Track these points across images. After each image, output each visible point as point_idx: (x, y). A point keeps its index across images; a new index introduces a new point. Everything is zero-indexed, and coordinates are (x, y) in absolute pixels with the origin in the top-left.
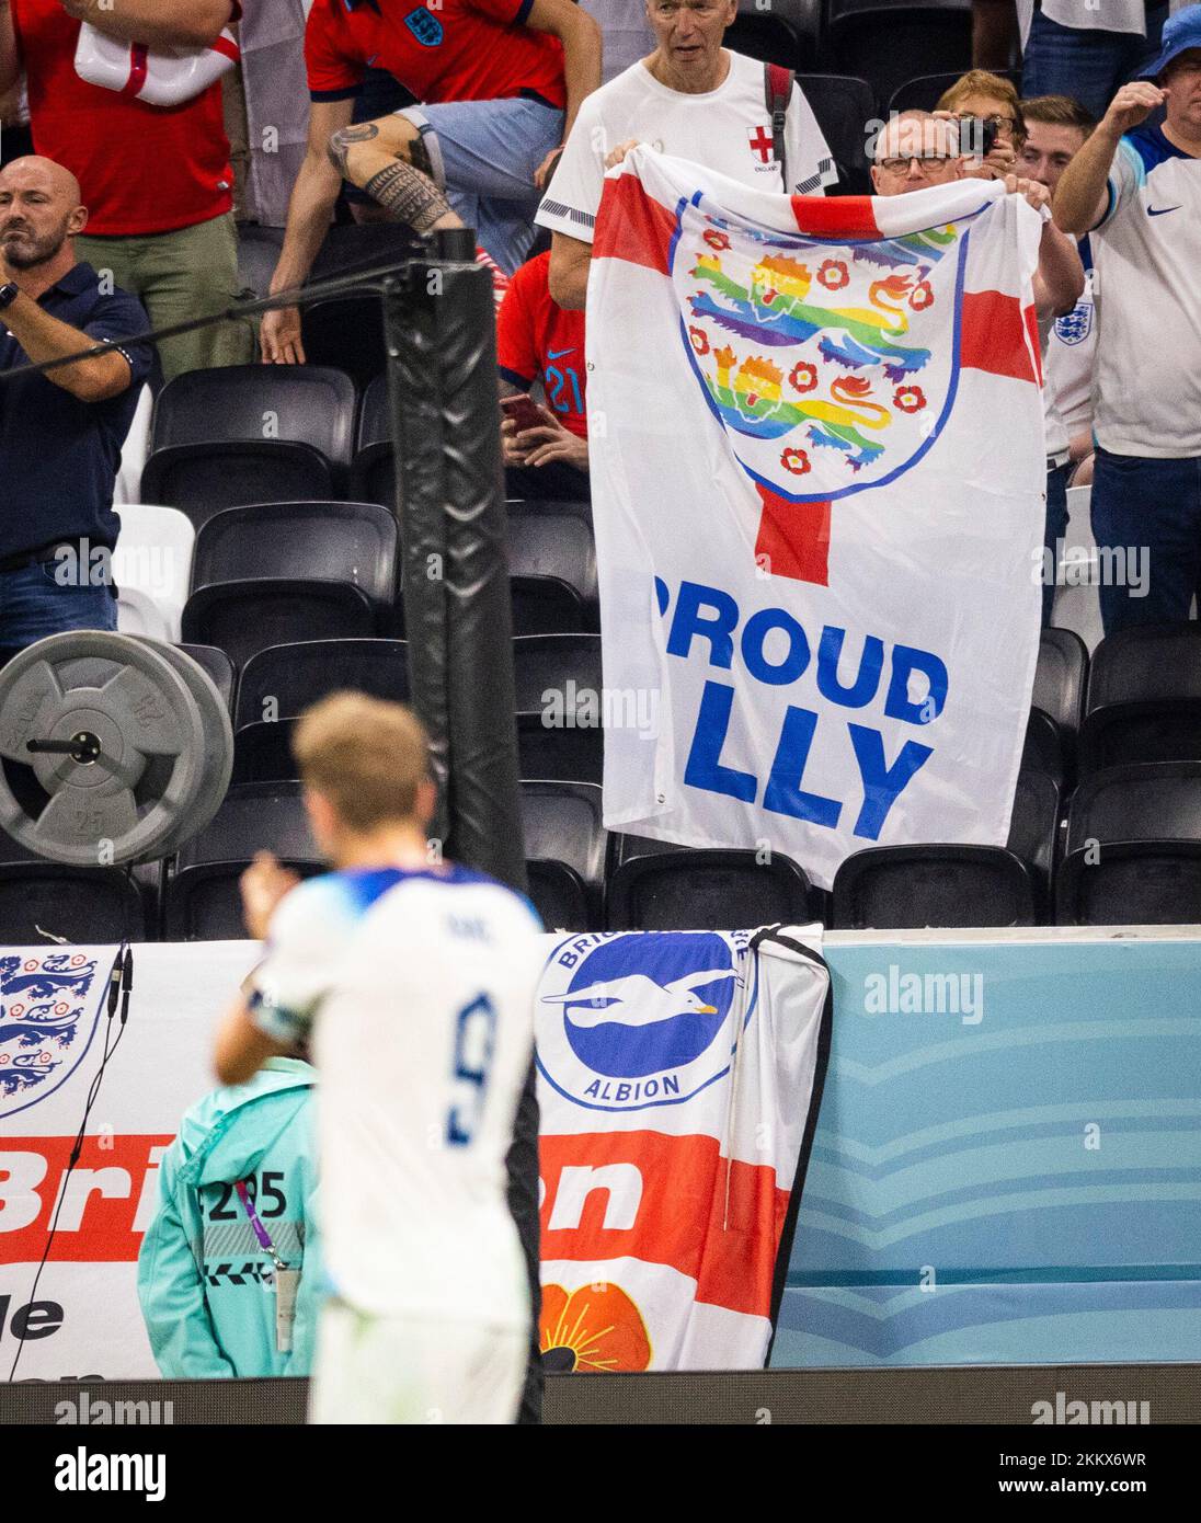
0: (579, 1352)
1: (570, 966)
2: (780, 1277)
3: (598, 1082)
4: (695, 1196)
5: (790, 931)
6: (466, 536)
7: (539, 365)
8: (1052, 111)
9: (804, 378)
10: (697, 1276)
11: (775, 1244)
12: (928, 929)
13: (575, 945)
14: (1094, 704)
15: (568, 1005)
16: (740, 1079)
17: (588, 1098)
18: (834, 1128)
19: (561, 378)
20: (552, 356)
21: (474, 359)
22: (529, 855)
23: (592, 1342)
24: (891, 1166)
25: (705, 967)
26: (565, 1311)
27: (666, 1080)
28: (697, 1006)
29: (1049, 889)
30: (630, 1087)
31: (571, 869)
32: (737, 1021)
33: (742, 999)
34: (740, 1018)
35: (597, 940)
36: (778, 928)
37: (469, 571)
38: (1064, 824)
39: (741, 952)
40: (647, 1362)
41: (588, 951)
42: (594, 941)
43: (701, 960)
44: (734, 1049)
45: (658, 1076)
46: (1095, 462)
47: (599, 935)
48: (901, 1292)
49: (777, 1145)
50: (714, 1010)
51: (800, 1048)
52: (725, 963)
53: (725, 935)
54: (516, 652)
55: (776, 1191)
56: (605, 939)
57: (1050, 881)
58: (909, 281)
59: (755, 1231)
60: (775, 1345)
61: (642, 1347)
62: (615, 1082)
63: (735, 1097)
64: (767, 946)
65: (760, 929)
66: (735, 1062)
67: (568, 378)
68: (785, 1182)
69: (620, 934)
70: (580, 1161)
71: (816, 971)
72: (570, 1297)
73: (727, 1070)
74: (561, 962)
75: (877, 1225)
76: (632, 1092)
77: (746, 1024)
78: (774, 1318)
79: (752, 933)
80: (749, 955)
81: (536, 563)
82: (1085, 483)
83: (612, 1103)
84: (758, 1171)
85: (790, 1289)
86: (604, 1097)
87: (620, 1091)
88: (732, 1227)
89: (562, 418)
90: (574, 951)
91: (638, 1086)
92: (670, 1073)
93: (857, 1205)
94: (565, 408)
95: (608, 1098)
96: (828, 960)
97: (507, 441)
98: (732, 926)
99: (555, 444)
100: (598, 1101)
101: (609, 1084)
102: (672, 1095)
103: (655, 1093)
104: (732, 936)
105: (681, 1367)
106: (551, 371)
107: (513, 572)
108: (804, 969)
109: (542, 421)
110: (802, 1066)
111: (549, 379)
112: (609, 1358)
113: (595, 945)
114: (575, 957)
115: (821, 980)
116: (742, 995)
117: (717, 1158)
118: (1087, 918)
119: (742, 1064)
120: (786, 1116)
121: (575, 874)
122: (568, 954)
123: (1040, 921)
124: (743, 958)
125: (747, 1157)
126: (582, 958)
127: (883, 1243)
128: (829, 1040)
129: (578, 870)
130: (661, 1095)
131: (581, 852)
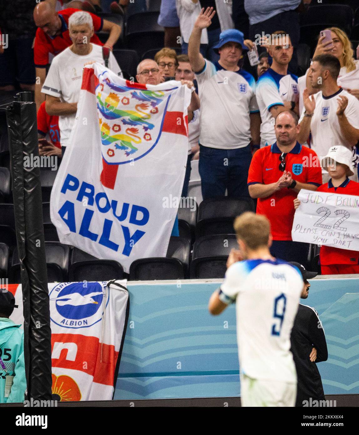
0: (62, 396)
1: (58, 291)
2: (116, 375)
3: (64, 320)
4: (92, 353)
5: (118, 282)
6: (29, 176)
7: (48, 129)
8: (184, 59)
9: (117, 128)
10: (93, 375)
11: (115, 366)
12: (155, 280)
13: (60, 286)
14: (200, 219)
15: (57, 300)
16: (105, 322)
17: (62, 324)
18: (130, 335)
19: (54, 132)
20: (51, 126)
21: (31, 128)
22: (47, 262)
23: (65, 394)
24: (146, 345)
25: (95, 291)
26: (56, 382)
27: (84, 321)
28: (93, 301)
29: (188, 269)
30: (74, 322)
31: (58, 265)
32: (104, 306)
33: (105, 300)
34: (105, 305)
35: (66, 285)
36: (114, 281)
37: (30, 185)
38: (192, 252)
39: (105, 287)
40: (80, 399)
41: (63, 287)
42: (65, 285)
43: (94, 289)
44: (103, 314)
45: (82, 320)
46: (200, 154)
47: (66, 283)
48: (149, 379)
49: (115, 339)
50: (97, 303)
51: (121, 313)
52: (100, 290)
53: (100, 283)
54: (43, 207)
55: (115, 352)
56: (68, 284)
57: (188, 267)
58: (148, 105)
59: (109, 363)
60: (115, 393)
61: (79, 395)
62: (69, 320)
63: (103, 327)
64: (112, 285)
65: (110, 281)
66: (103, 317)
67: (56, 132)
68: (117, 349)
69: (72, 283)
70: (60, 341)
71: (125, 292)
72: (57, 378)
73: (101, 319)
74: (56, 290)
75: (142, 361)
76: (74, 323)
77: (106, 307)
78: (115, 386)
79: (108, 282)
80: (107, 288)
81: (48, 183)
82: (196, 159)
83: (69, 326)
84: (110, 346)
85: (119, 378)
86: (66, 324)
87: (71, 323)
88: (103, 362)
89: (54, 143)
90: (59, 288)
91: (76, 322)
92: (85, 319)
93: (137, 355)
94: (55, 140)
95: (67, 324)
96: (129, 289)
97: (40, 150)
98: (103, 280)
99: (53, 151)
100: (64, 325)
101: (68, 321)
102: (86, 325)
103: (81, 324)
104: (102, 283)
105: (90, 400)
106: (51, 131)
107: (42, 185)
108: (122, 292)
109: (49, 145)
110: (122, 318)
111: (51, 133)
112: (70, 398)
113: (65, 286)
114: (60, 289)
115: (126, 295)
116: (105, 299)
117: (98, 343)
118: (198, 277)
119: (105, 318)
120: (117, 332)
121: (60, 267)
122: (58, 288)
123: (185, 278)
124: (105, 289)
125: (107, 343)
126: (61, 289)
127: (144, 365)
128: (129, 311)
129: (61, 266)
130: (82, 325)
131: (61, 261)
